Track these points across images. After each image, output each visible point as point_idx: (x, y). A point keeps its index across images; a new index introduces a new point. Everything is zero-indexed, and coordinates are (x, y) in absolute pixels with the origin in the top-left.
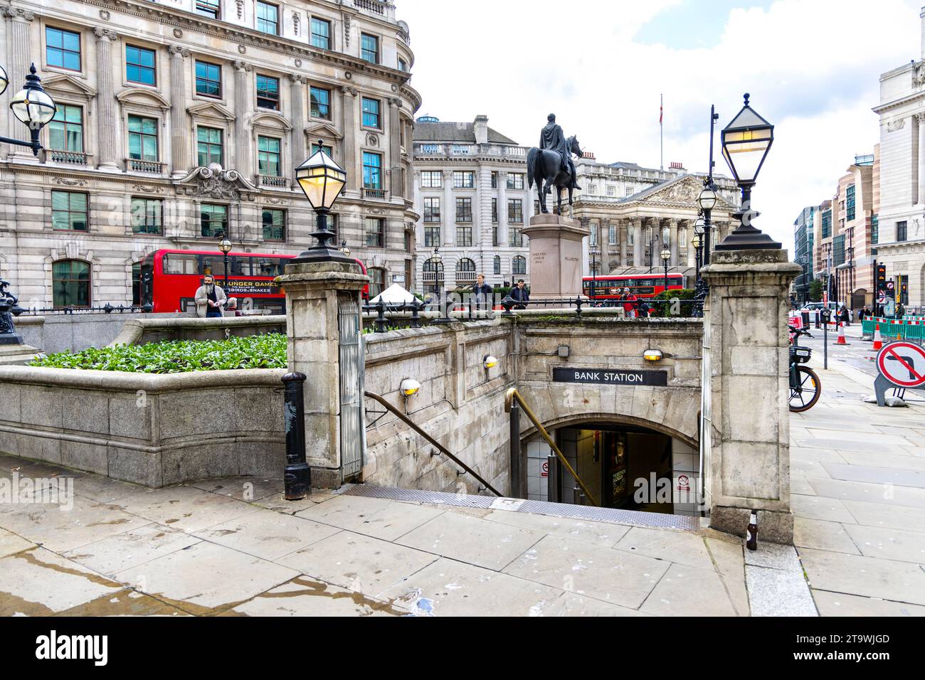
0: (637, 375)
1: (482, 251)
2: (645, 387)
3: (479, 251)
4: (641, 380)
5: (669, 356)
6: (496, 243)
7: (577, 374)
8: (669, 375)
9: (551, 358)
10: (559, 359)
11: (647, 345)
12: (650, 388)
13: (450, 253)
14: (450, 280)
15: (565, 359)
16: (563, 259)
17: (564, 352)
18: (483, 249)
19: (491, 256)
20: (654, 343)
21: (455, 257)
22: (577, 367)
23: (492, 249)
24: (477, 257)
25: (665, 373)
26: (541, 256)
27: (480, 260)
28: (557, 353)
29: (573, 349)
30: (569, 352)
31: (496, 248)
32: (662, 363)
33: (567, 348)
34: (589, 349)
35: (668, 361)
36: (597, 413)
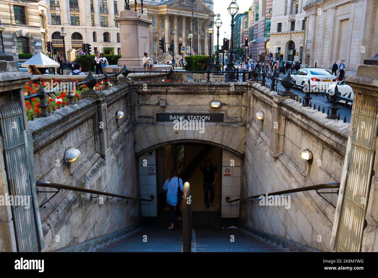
0: (206, 117)
1: (86, 29)
2: (212, 124)
3: (84, 29)
4: (209, 119)
5: (225, 105)
6: (93, 25)
7: (171, 117)
8: (225, 116)
9: (154, 107)
10: (160, 107)
11: (213, 99)
12: (214, 124)
13: (68, 29)
14: (68, 44)
15: (164, 107)
16: (139, 37)
17: (163, 104)
18: (87, 27)
19: (91, 32)
20: (216, 97)
21: (71, 31)
22: (171, 112)
23: (92, 27)
24: (83, 32)
25: (223, 115)
26: (128, 35)
27: (85, 34)
28: (158, 104)
29: (168, 102)
30: (166, 103)
31: (94, 27)
32: (221, 109)
33: (165, 101)
34: (178, 102)
35: (224, 108)
36: (183, 139)
